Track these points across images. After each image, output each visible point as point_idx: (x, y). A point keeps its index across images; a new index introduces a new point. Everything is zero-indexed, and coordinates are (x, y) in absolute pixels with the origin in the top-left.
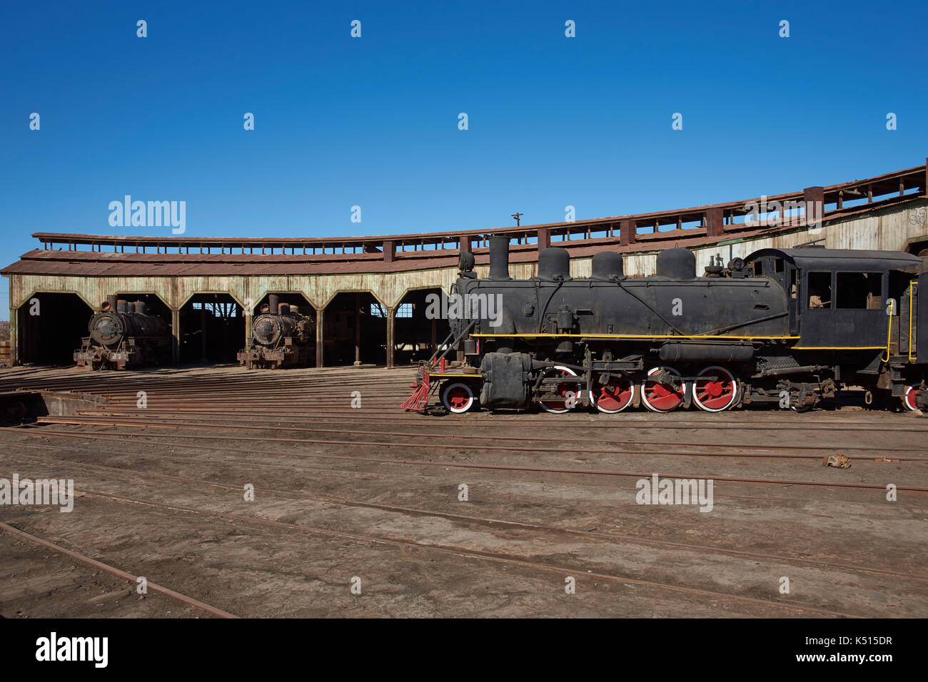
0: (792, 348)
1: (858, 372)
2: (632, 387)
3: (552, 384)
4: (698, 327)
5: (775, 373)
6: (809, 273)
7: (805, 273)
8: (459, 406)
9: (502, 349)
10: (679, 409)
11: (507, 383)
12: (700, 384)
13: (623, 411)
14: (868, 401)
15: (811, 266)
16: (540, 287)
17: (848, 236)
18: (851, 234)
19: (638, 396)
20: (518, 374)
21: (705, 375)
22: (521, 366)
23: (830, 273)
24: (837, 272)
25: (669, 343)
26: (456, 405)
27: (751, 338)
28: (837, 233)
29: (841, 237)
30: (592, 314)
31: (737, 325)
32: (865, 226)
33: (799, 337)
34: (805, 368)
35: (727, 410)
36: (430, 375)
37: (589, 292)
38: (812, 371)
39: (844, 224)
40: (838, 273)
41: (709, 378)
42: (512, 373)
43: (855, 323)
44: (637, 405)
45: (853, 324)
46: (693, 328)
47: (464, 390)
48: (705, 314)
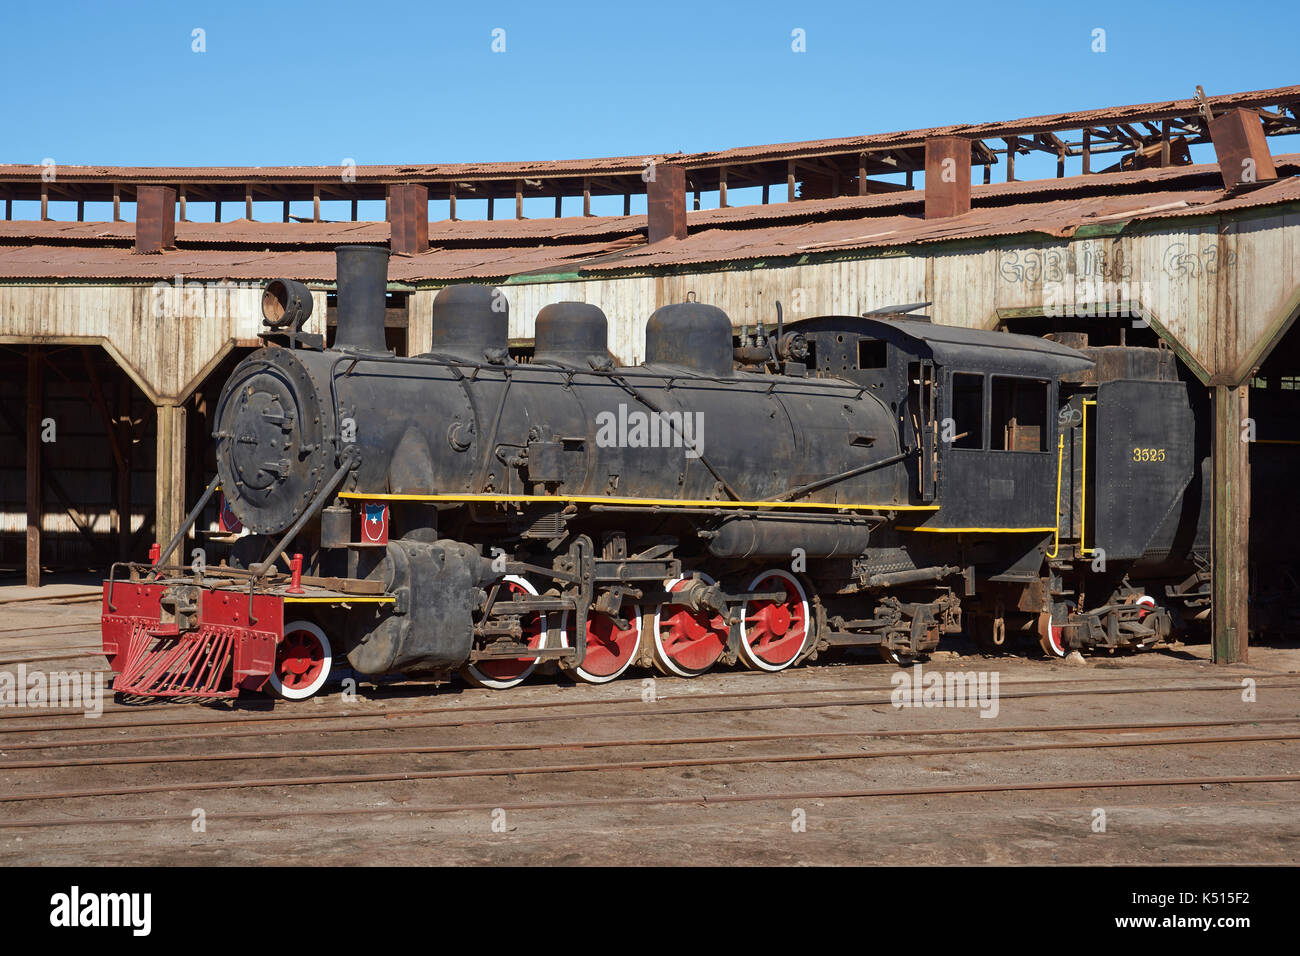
0: (917, 529)
1: (994, 578)
2: (639, 619)
3: (508, 615)
4: (763, 484)
5: (886, 584)
6: (955, 374)
7: (949, 373)
8: (298, 680)
9: (419, 532)
10: (719, 668)
11: (441, 617)
12: (753, 608)
13: (619, 678)
14: (999, 639)
15: (958, 361)
16: (476, 379)
17: (854, 289)
18: (862, 288)
19: (648, 639)
20: (463, 593)
21: (760, 588)
22: (468, 573)
23: (982, 377)
24: (992, 375)
25: (739, 518)
26: (292, 678)
27: (845, 507)
28: (827, 281)
29: (836, 290)
30: (582, 449)
31: (828, 479)
32: (895, 275)
33: (937, 508)
34: (928, 572)
35: (792, 666)
36: (287, 600)
37: (569, 396)
38: (939, 577)
39: (845, 265)
40: (994, 378)
41: (773, 596)
42: (451, 589)
43: (1016, 481)
44: (648, 662)
45: (1013, 482)
46: (754, 484)
47: (310, 639)
48: (775, 455)
